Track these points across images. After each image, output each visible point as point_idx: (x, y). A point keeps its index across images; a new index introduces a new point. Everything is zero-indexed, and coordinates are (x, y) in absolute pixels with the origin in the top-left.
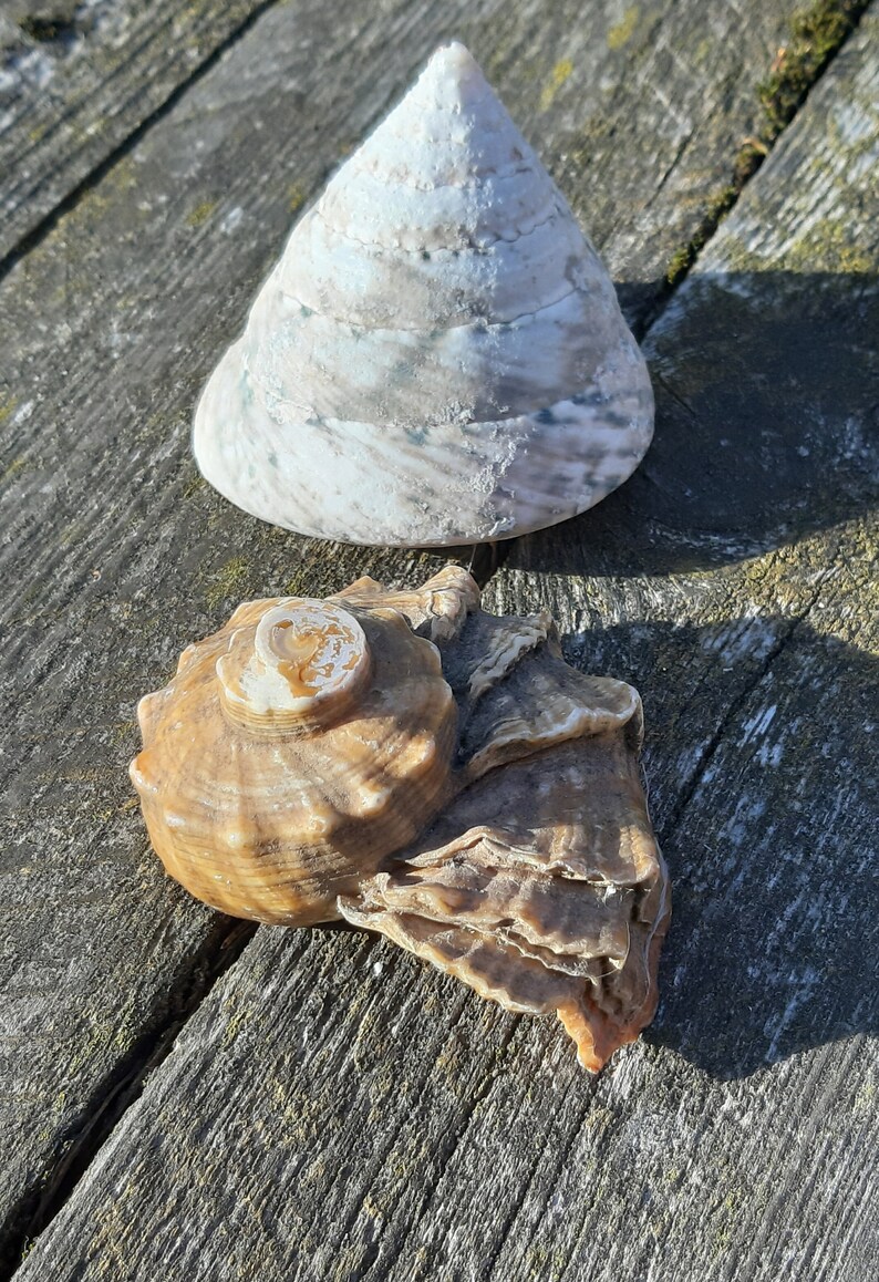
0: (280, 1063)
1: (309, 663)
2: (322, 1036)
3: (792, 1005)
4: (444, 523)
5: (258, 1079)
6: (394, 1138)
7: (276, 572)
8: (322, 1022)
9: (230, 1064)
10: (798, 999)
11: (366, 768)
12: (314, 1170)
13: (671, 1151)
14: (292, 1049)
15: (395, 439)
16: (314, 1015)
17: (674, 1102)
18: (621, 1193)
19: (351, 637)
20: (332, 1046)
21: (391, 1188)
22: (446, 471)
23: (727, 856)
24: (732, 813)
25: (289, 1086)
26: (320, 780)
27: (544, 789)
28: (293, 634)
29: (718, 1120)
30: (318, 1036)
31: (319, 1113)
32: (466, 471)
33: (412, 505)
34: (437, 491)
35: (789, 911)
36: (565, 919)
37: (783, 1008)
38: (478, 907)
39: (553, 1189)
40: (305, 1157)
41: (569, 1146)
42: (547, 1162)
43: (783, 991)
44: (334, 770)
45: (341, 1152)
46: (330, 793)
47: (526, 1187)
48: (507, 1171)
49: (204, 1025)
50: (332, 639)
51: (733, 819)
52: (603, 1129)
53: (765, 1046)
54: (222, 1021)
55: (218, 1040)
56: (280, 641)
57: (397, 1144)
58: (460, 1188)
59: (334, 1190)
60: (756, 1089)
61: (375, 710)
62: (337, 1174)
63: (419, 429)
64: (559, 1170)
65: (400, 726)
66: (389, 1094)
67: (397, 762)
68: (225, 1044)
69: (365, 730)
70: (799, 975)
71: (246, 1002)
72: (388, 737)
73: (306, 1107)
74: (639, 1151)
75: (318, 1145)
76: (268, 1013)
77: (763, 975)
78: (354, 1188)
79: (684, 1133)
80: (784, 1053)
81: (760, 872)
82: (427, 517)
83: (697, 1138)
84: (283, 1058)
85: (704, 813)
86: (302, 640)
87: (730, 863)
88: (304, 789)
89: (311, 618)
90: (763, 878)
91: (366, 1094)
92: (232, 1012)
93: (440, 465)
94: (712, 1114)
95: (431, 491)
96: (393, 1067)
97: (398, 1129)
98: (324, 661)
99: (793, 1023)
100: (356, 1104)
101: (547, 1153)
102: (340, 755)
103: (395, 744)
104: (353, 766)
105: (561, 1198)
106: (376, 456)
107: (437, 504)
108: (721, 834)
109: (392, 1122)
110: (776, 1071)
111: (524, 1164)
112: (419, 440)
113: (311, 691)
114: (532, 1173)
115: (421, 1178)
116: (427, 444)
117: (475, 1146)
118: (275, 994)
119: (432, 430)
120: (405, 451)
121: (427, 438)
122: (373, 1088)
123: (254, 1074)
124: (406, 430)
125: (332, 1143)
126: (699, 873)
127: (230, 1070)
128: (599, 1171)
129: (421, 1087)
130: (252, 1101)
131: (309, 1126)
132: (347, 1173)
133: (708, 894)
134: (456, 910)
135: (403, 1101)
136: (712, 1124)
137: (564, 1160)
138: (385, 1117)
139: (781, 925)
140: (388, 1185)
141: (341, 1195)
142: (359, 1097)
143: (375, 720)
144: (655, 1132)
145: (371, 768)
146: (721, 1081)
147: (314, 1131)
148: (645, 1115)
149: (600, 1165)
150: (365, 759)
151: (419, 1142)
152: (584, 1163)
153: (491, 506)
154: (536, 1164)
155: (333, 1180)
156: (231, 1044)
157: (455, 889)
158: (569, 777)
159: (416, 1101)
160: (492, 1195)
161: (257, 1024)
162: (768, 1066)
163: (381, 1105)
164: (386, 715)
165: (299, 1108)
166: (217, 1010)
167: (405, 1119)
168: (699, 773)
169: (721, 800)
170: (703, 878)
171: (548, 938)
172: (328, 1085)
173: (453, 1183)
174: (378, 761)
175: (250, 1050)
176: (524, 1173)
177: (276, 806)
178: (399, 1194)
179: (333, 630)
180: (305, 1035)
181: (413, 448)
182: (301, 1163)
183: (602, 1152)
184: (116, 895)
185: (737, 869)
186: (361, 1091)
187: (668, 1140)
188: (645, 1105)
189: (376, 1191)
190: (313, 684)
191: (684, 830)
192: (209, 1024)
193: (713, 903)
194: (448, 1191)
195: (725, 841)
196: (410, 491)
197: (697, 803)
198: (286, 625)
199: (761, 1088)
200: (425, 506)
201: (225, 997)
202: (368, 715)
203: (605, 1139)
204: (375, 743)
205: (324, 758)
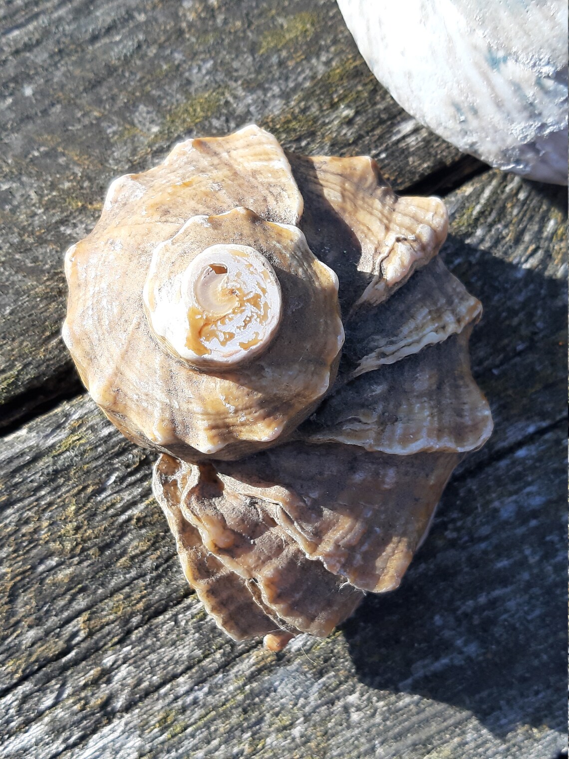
0: (85, 488)
1: (215, 322)
2: (124, 485)
3: (445, 661)
4: (469, 139)
5: (64, 490)
6: (128, 585)
7: (332, 49)
8: (131, 474)
9: (51, 469)
10: (452, 659)
11: (215, 420)
12: (63, 575)
13: (296, 704)
14: (97, 484)
15: (475, 48)
16: (128, 466)
17: (321, 674)
18: (245, 711)
19: (265, 317)
20: (127, 496)
21: (106, 616)
22: (499, 104)
23: (487, 523)
24: (516, 492)
25: (80, 508)
26: (176, 405)
27: (358, 477)
28: (221, 283)
29: (339, 705)
30: (121, 483)
31: (90, 539)
32: (515, 115)
33: (452, 110)
34: (480, 113)
35: (497, 593)
36: (298, 596)
37: (437, 658)
38: (239, 556)
39: (204, 681)
40: (62, 563)
41: (234, 659)
42: (213, 661)
43: (446, 646)
44: (190, 406)
45: (88, 573)
46: (178, 419)
47: (189, 668)
48: (184, 651)
49: (49, 430)
50: (249, 309)
51: (514, 497)
52: (262, 664)
53: (405, 676)
54: (62, 434)
55: (53, 446)
56: (206, 284)
57: (127, 589)
58: (149, 642)
59: (68, 597)
60: (377, 701)
61: (251, 381)
62: (76, 586)
63: (501, 54)
64: (217, 671)
65: (262, 404)
66: (143, 553)
67: (242, 429)
68: (54, 453)
69: (232, 393)
70: (466, 643)
71: (87, 429)
72: (246, 408)
73: (82, 531)
74: (275, 691)
75: (76, 560)
76: (96, 447)
77: (442, 628)
78: (82, 602)
79: (312, 698)
80: (413, 690)
81: (501, 550)
82: (459, 127)
83: (318, 707)
84: (88, 486)
85: (499, 481)
86: (224, 295)
87: (485, 530)
88: (162, 403)
89: (246, 276)
90: (499, 555)
91: (129, 543)
92: (73, 431)
93: (496, 97)
94: (338, 698)
95: (475, 112)
96: (157, 536)
97: (135, 579)
98: (229, 327)
99: (435, 675)
100: (117, 546)
101: (218, 655)
102: (202, 399)
103: (249, 417)
104: (206, 413)
105: (206, 689)
106: (451, 50)
107: (474, 123)
108: (496, 504)
109: (133, 573)
110: (399, 699)
111: (198, 653)
112: (494, 63)
113: (201, 349)
114: (200, 661)
115: (127, 621)
116: (499, 70)
117: (176, 622)
118: (110, 436)
119: (511, 63)
120: (477, 65)
121: (502, 66)
122: (135, 543)
123: (63, 485)
124: (490, 49)
125: (86, 564)
126: (459, 524)
127: (48, 474)
128: (241, 689)
129: (167, 560)
130: (50, 504)
131: (77, 545)
132: (83, 590)
133: (453, 544)
134: (220, 550)
135: (149, 564)
136: (333, 704)
137: (224, 667)
138: (131, 567)
139: (482, 599)
140: (104, 613)
141: (71, 601)
142: (122, 542)
143: (246, 390)
144: (294, 686)
145: (220, 422)
146: (360, 681)
147: (78, 550)
148: (297, 670)
149: (245, 685)
150: (218, 414)
151: (143, 597)
152: (236, 676)
153: (517, 152)
154: (206, 657)
155: (71, 589)
156: (60, 454)
157: (233, 531)
158: (385, 475)
159: (157, 567)
160: (165, 660)
161: (85, 451)
162: (397, 691)
163: (132, 558)
164: (256, 390)
165: (77, 529)
166: (64, 422)
167: (142, 576)
168: (519, 445)
169: (518, 478)
170: (458, 530)
171: (274, 607)
172: (105, 524)
173: (146, 635)
174: (227, 420)
175: (69, 467)
176: (194, 659)
177: (135, 397)
178: (108, 624)
179: (255, 301)
180: (113, 478)
181: (485, 66)
182: (59, 565)
183: (252, 678)
184: (48, 280)
185: (486, 538)
186: (126, 539)
187: (298, 697)
188: (301, 665)
189: (94, 612)
190: (207, 344)
191: (472, 484)
192: (53, 431)
193: (451, 553)
194: (140, 640)
195: (496, 510)
196: (460, 99)
197: (498, 469)
198: (220, 270)
199: (381, 703)
200: (462, 118)
201: (76, 417)
202: (242, 381)
203: (260, 671)
204: (232, 408)
205: (188, 393)
